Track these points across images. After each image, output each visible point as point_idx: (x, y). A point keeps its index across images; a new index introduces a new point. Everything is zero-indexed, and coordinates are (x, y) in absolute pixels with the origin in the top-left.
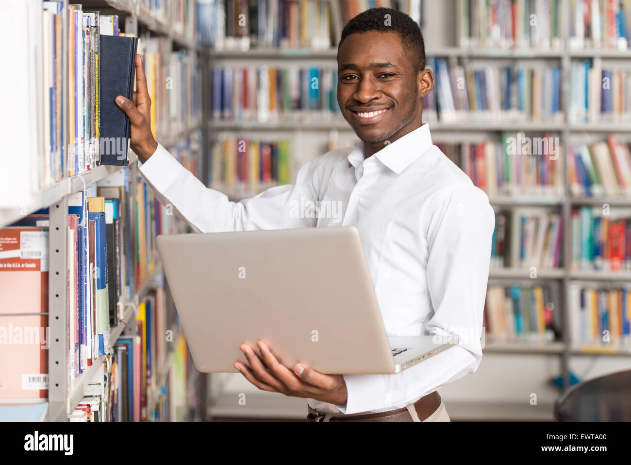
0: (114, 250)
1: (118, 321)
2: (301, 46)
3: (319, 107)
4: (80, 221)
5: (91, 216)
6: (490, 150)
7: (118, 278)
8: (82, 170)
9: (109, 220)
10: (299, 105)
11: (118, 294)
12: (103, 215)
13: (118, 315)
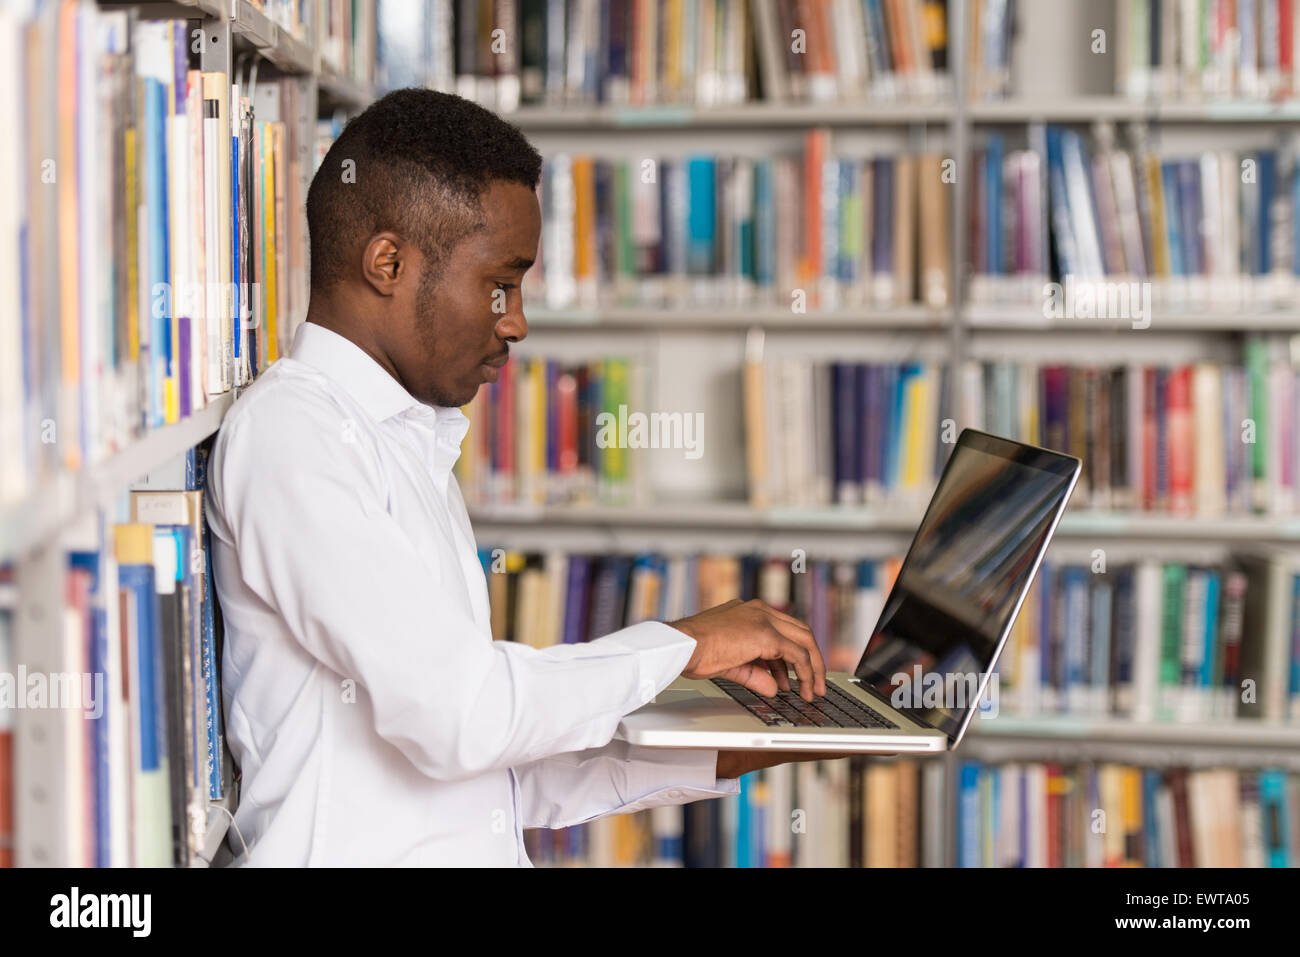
0: (177, 665)
1: (192, 854)
2: (661, 99)
3: (715, 268)
4: (94, 589)
5: (124, 574)
6: (1207, 385)
7: (190, 741)
8: (97, 452)
9: (165, 585)
10: (659, 262)
11: (190, 783)
12: (150, 571)
13: (191, 840)
